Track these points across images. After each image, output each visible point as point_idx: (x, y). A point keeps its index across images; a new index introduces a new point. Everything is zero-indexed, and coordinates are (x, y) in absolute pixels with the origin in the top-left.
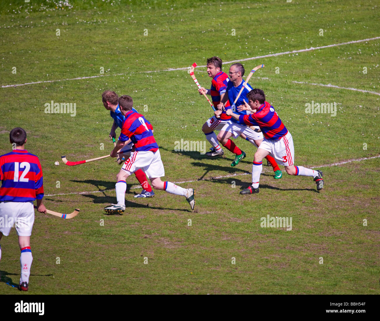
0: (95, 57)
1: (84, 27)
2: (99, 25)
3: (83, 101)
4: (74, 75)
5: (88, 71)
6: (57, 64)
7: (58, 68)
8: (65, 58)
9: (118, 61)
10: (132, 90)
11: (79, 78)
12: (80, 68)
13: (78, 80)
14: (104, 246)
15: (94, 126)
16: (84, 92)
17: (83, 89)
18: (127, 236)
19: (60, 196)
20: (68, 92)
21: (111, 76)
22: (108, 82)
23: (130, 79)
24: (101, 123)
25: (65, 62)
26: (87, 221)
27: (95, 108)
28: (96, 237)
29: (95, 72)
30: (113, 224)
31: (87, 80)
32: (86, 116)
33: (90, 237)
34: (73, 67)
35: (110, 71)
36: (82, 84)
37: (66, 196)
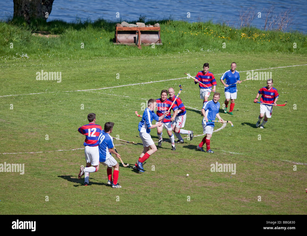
0: (40, 83)
1: (34, 68)
2: (42, 67)
3: (33, 105)
4: (29, 92)
5: (36, 90)
6: (20, 86)
7: (21, 88)
8: (24, 84)
9: (51, 86)
10: (58, 101)
11: (31, 94)
12: (32, 89)
13: (31, 95)
14: (42, 180)
15: (38, 119)
16: (33, 101)
17: (33, 99)
18: (54, 175)
19: (20, 154)
20: (25, 101)
21: (48, 93)
22: (46, 97)
23: (57, 95)
24: (42, 117)
25: (24, 85)
26: (33, 167)
27: (39, 109)
28: (38, 175)
29: (39, 91)
30: (46, 169)
31: (35, 95)
32: (34, 113)
33: (35, 175)
34: (28, 88)
35: (47, 91)
36: (33, 97)
37: (23, 154)
